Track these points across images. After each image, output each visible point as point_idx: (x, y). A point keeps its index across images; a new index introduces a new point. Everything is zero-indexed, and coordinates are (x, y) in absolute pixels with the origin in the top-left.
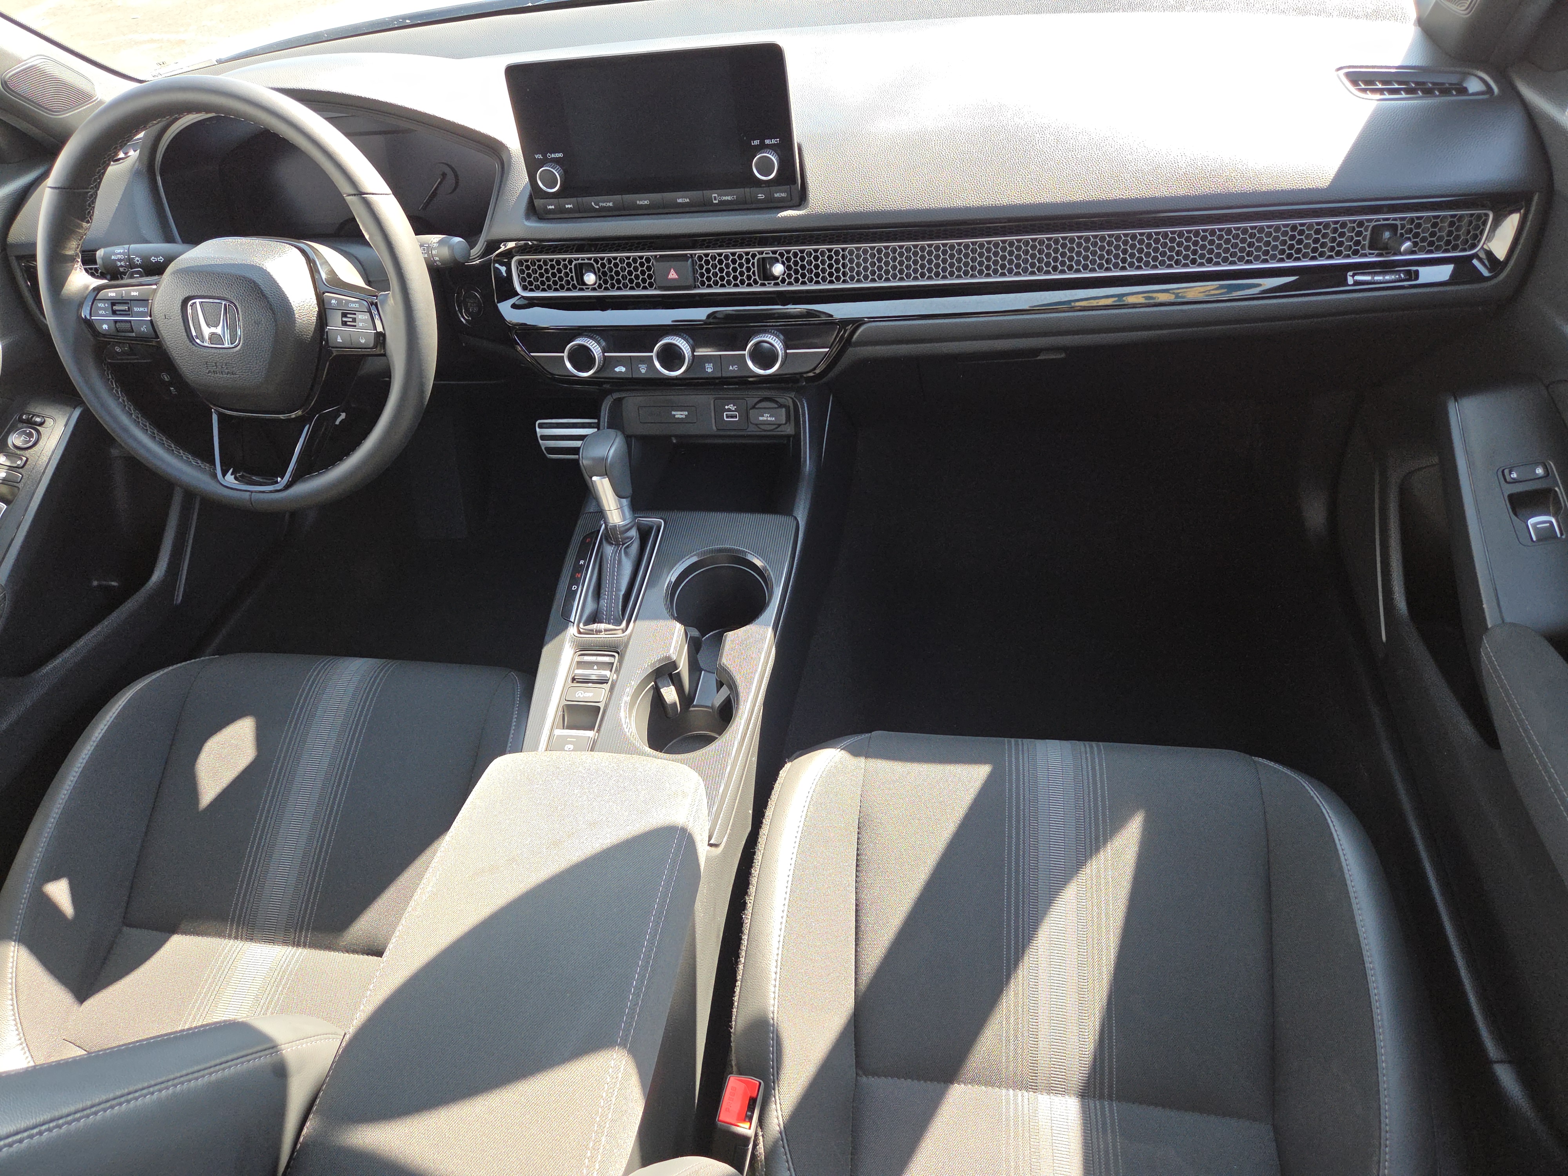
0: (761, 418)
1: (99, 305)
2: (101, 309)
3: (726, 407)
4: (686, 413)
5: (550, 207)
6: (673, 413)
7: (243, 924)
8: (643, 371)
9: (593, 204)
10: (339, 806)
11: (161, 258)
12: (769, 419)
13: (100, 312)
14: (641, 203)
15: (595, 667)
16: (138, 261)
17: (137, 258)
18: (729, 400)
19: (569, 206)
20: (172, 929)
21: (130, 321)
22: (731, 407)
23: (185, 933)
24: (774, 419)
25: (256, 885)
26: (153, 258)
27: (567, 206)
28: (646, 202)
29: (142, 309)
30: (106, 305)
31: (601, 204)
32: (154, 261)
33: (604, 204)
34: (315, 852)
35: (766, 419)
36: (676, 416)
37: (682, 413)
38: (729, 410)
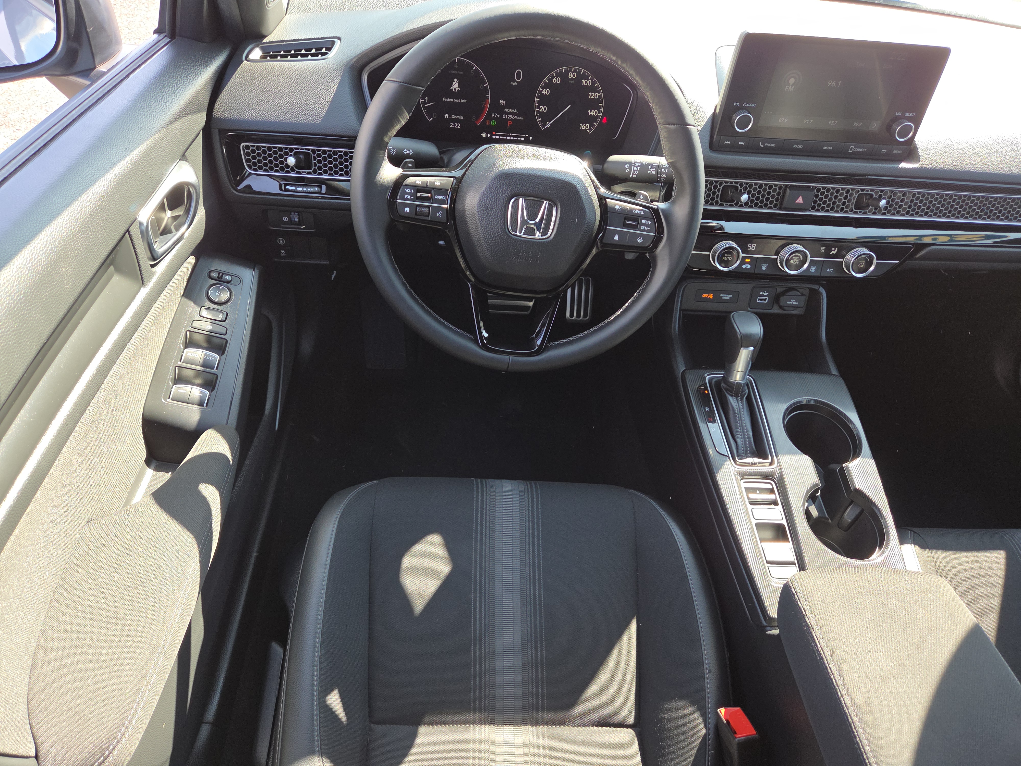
0: (788, 303)
1: (406, 190)
2: (408, 194)
3: (761, 293)
4: (731, 296)
5: (727, 142)
6: (721, 295)
7: (485, 710)
8: (764, 269)
9: (760, 143)
10: (540, 605)
11: (411, 151)
12: (794, 303)
13: (406, 197)
14: (797, 146)
15: (758, 492)
16: (393, 152)
17: (394, 150)
18: (763, 288)
19: (742, 143)
20: (417, 721)
21: (429, 207)
22: (765, 293)
23: (431, 723)
24: (797, 303)
25: (487, 676)
26: (405, 150)
27: (740, 143)
28: (800, 147)
29: (442, 197)
30: (413, 191)
31: (767, 144)
32: (405, 153)
33: (769, 145)
34: (532, 644)
35: (791, 303)
36: (723, 298)
37: (727, 296)
38: (763, 295)
